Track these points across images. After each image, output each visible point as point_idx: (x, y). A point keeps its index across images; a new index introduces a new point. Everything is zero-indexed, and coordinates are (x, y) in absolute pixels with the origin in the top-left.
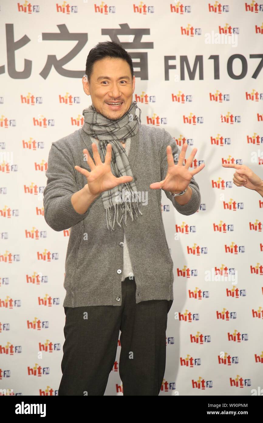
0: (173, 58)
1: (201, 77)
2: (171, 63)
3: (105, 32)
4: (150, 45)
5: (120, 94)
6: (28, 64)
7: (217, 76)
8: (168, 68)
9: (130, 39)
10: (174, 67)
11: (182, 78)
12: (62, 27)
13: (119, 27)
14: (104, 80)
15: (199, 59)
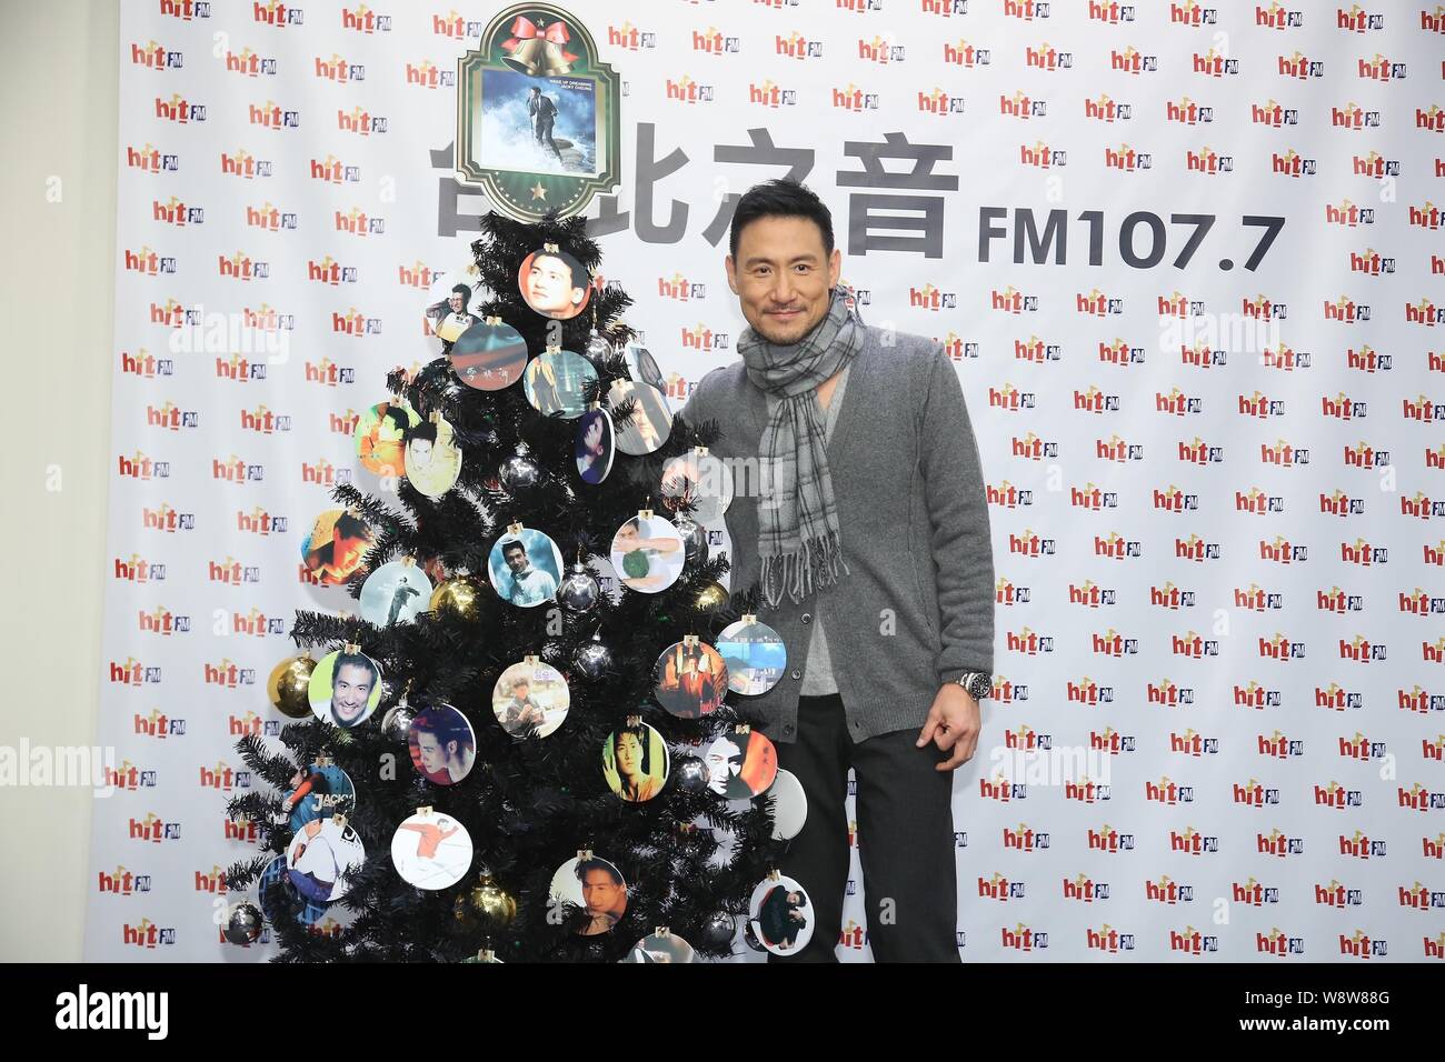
0: (1001, 212)
1: (1061, 259)
2: (995, 223)
3: (852, 149)
4: (951, 183)
5: (794, 295)
6: (680, 211)
7: (1096, 258)
8: (987, 234)
9: (906, 166)
10: (1001, 233)
11: (1019, 258)
12: (760, 135)
13: (885, 141)
14: (762, 265)
15: (1058, 218)
